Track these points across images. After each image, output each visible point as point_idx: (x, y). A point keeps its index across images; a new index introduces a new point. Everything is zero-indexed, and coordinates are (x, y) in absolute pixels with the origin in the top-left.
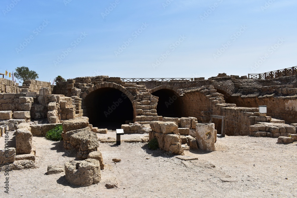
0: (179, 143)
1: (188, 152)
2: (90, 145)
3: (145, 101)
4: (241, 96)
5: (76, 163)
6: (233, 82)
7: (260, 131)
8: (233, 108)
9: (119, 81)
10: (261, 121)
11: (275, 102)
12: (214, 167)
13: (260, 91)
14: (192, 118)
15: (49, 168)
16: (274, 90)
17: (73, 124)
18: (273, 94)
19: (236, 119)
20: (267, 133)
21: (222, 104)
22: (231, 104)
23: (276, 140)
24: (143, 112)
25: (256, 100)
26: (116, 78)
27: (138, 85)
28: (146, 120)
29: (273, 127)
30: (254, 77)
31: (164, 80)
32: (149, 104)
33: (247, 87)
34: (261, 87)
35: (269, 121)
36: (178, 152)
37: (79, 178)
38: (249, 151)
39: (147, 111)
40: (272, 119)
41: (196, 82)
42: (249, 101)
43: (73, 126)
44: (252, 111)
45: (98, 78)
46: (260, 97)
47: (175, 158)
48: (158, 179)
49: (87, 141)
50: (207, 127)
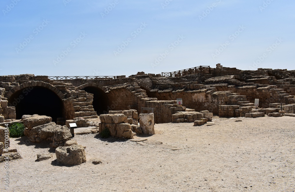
0: (130, 130)
1: (136, 136)
2: (64, 135)
3: (81, 98)
4: (158, 91)
5: (66, 149)
6: (150, 79)
7: (180, 118)
8: (156, 101)
9: (47, 79)
10: (179, 111)
11: (185, 95)
12: (162, 143)
13: (173, 87)
14: (133, 110)
15: (38, 156)
16: (184, 86)
17: (38, 120)
18: (183, 89)
19: (159, 110)
20: (184, 120)
21: (146, 99)
22: (153, 98)
23: (193, 124)
24: (81, 108)
25: (170, 94)
26: (44, 76)
27: (66, 84)
28: (84, 115)
29: (188, 114)
30: (166, 75)
31: (89, 78)
32: (85, 101)
33: (163, 83)
34: (173, 84)
35: (184, 111)
36: (130, 137)
37: (72, 159)
38: (178, 132)
39: (85, 108)
40: (186, 109)
41: (119, 80)
42: (164, 95)
43: (38, 122)
44: (172, 103)
45: (23, 76)
46: (173, 92)
47: (129, 141)
48: (127, 155)
49: (61, 132)
50: (149, 116)
